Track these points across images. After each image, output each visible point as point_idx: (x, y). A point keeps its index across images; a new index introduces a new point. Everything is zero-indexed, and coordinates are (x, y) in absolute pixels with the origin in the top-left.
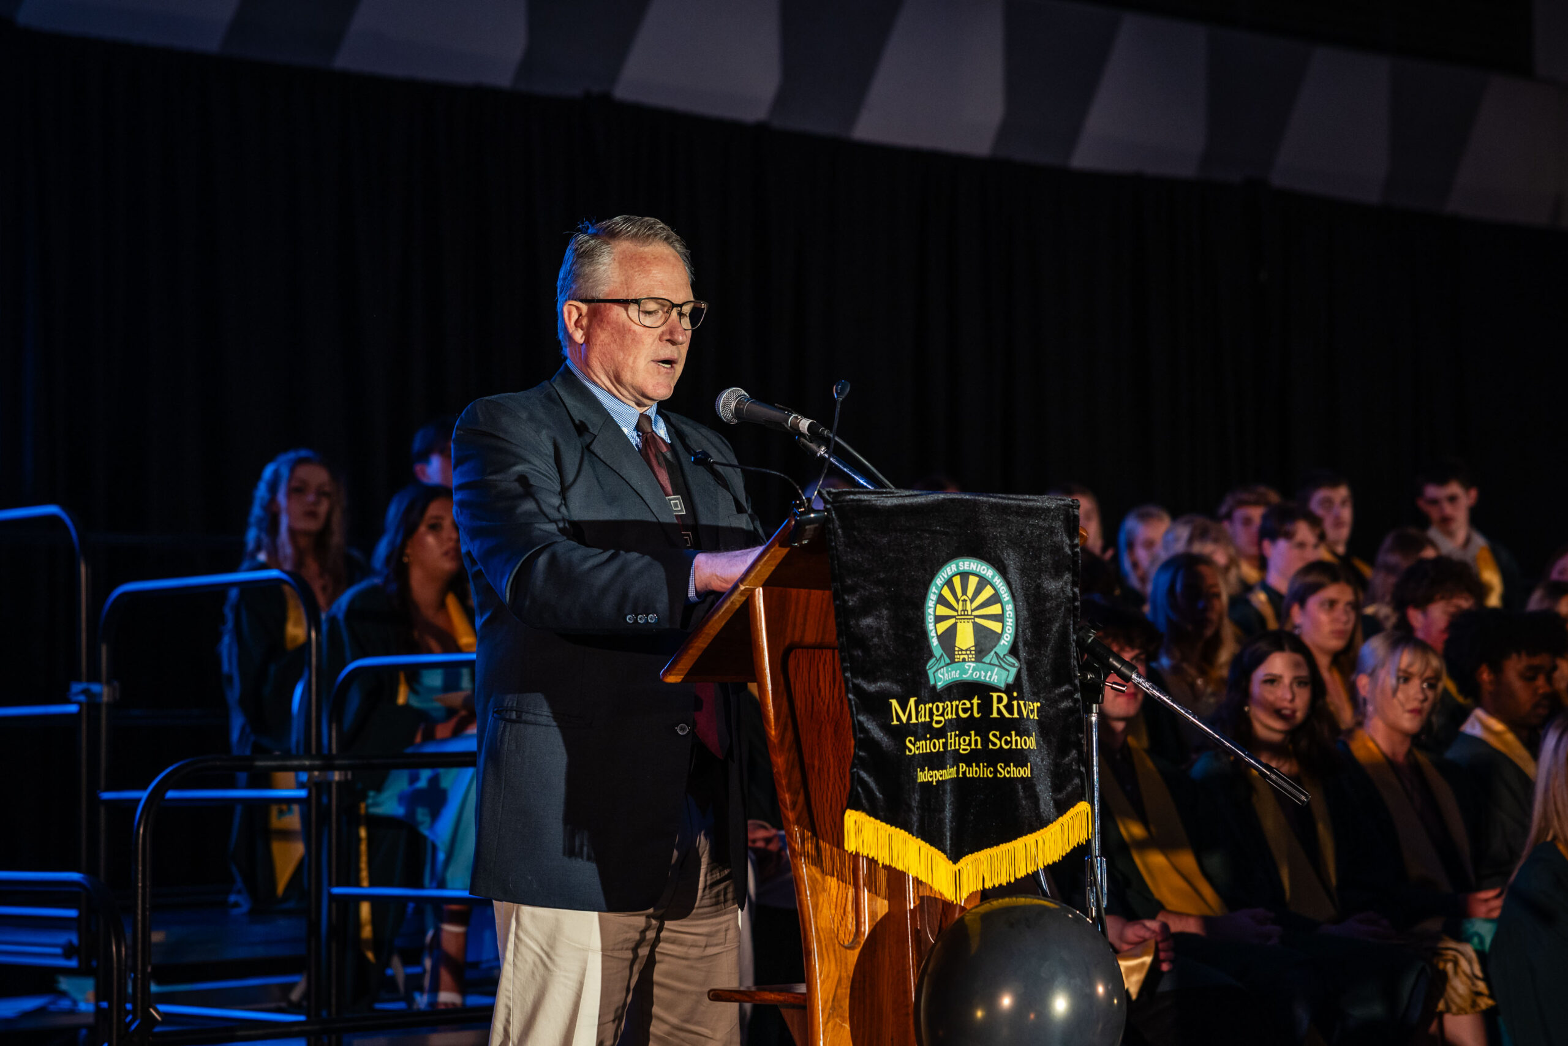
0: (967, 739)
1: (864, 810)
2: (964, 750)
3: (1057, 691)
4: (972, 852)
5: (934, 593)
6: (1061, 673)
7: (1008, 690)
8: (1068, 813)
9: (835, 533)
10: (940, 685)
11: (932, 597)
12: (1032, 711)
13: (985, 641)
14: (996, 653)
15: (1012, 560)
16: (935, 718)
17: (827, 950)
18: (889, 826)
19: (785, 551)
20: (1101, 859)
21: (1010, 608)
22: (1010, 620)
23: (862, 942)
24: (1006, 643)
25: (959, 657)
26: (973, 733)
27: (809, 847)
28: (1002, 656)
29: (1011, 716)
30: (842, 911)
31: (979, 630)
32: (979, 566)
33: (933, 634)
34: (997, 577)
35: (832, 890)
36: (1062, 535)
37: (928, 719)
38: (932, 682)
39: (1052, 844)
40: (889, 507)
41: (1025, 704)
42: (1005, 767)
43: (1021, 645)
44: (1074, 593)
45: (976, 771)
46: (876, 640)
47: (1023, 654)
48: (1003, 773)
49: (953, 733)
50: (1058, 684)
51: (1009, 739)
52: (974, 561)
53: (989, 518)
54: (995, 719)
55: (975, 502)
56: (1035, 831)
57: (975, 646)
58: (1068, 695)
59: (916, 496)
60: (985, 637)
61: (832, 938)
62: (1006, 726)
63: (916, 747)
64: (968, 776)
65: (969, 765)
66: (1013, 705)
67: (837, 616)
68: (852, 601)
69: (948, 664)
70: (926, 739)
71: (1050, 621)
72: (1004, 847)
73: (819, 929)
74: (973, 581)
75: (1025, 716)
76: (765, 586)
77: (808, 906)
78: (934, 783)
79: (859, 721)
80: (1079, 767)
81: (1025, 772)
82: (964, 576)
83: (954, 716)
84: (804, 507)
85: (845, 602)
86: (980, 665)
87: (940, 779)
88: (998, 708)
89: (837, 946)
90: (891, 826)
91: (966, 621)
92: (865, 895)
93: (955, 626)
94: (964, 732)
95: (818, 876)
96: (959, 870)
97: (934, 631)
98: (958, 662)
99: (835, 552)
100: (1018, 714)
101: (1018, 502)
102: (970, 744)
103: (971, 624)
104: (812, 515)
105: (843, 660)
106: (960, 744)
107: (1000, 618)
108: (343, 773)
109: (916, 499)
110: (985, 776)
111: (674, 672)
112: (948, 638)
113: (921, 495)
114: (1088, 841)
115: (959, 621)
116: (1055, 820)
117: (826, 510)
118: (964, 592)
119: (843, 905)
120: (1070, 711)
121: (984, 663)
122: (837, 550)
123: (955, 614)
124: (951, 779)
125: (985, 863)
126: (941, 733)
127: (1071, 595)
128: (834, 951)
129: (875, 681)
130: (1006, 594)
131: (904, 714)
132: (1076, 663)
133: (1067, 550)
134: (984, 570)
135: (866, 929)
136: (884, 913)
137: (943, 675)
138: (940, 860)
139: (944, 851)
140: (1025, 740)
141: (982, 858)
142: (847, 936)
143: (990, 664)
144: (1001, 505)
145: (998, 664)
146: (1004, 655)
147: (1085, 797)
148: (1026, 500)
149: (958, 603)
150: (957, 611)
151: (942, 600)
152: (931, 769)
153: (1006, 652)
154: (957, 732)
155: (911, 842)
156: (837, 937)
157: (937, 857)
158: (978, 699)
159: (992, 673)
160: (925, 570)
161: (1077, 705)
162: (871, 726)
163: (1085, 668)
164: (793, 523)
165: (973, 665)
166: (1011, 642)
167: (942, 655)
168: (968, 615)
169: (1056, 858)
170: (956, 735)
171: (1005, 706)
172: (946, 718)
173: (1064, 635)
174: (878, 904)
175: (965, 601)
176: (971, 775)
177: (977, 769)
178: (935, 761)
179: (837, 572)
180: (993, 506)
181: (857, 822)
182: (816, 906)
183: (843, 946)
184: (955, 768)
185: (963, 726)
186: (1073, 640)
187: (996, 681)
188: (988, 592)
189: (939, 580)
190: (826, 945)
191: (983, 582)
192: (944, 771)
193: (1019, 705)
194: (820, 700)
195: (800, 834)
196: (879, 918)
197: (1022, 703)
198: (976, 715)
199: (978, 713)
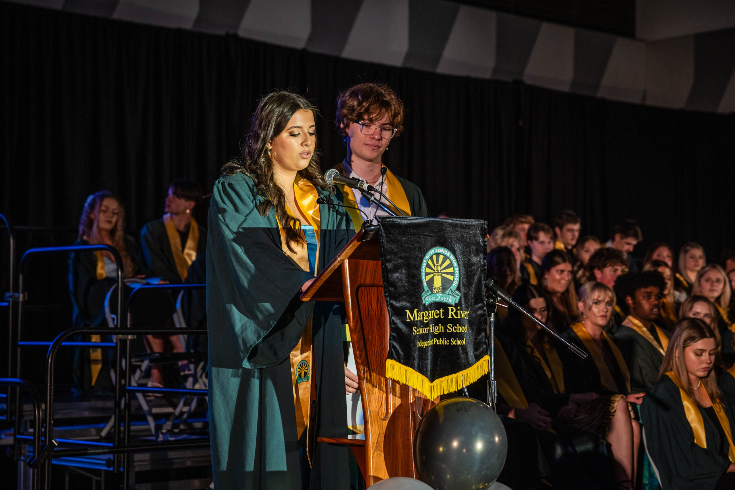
0: (438, 327)
1: (395, 359)
2: (436, 332)
3: (476, 307)
4: (439, 378)
5: (425, 263)
6: (478, 298)
7: (456, 306)
8: (480, 360)
9: (382, 236)
10: (427, 304)
11: (424, 265)
12: (466, 315)
13: (446, 284)
14: (451, 289)
15: (458, 248)
16: (425, 318)
17: (374, 421)
18: (405, 366)
19: (359, 243)
20: (494, 382)
21: (457, 269)
22: (457, 275)
23: (389, 417)
24: (455, 285)
25: (435, 291)
26: (440, 325)
27: (367, 375)
28: (453, 291)
29: (457, 318)
30: (381, 403)
31: (444, 279)
32: (444, 250)
33: (424, 281)
34: (451, 256)
35: (376, 394)
36: (479, 237)
37: (422, 319)
38: (424, 302)
39: (473, 374)
40: (406, 224)
41: (463, 312)
42: (454, 340)
43: (461, 286)
44: (484, 263)
45: (441, 342)
46: (400, 283)
47: (462, 289)
48: (453, 343)
49: (432, 325)
50: (476, 303)
51: (456, 328)
52: (442, 248)
53: (448, 229)
54: (450, 319)
55: (442, 222)
56: (467, 369)
57: (442, 286)
58: (481, 308)
59: (417, 219)
60: (446, 282)
61: (376, 416)
62: (455, 322)
63: (418, 331)
64: (438, 344)
65: (438, 339)
66: (458, 313)
67: (383, 273)
68: (389, 266)
69: (430, 294)
70: (421, 328)
71: (474, 275)
72: (453, 376)
73: (371, 411)
74: (441, 257)
75: (463, 318)
76: (349, 259)
77: (366, 401)
78: (424, 347)
79: (392, 320)
80: (485, 340)
81: (463, 342)
82: (438, 255)
83: (432, 317)
84: (369, 223)
85: (386, 266)
86: (444, 295)
87: (427, 345)
88: (451, 314)
89: (378, 419)
90: (406, 366)
91: (438, 275)
92: (391, 396)
93: (433, 277)
94: (436, 324)
95: (371, 388)
96: (433, 386)
97: (425, 279)
98: (435, 293)
99: (382, 244)
100: (460, 317)
101: (460, 222)
102: (439, 330)
103: (440, 276)
104: (372, 228)
105: (385, 292)
106: (434, 330)
107: (452, 274)
108: (133, 336)
109: (417, 221)
110: (445, 344)
111: (306, 296)
112: (431, 282)
113: (419, 219)
114: (489, 373)
115: (435, 275)
116: (475, 364)
117: (378, 225)
118: (437, 262)
119: (381, 401)
120: (482, 315)
121: (446, 294)
122: (383, 243)
123: (433, 272)
124: (431, 345)
125: (445, 383)
126: (427, 325)
127: (483, 263)
128: (377, 421)
129: (399, 301)
130: (456, 263)
131: (412, 316)
132: (484, 294)
133: (482, 244)
134: (446, 252)
135: (391, 411)
136: (399, 404)
137: (428, 299)
138: (426, 381)
139: (427, 377)
140: (463, 328)
141: (443, 380)
142: (383, 415)
143: (448, 294)
144: (454, 223)
145: (451, 294)
146: (454, 290)
147: (487, 353)
148: (464, 221)
149: (435, 267)
150: (434, 271)
151: (428, 266)
152: (423, 341)
153: (455, 289)
154: (433, 325)
155: (414, 373)
156: (378, 414)
157: (425, 380)
158: (443, 310)
159: (449, 298)
160: (421, 252)
161: (485, 313)
162: (398, 322)
163: (489, 297)
164: (364, 231)
165: (440, 294)
166: (457, 284)
167: (428, 290)
168: (439, 272)
169: (475, 381)
170: (433, 326)
171: (454, 313)
172: (429, 318)
173: (480, 281)
174: (396, 400)
175: (437, 266)
176: (439, 344)
177: (442, 341)
178: (424, 337)
179: (383, 253)
180: (450, 224)
181: (392, 364)
182: (369, 401)
183: (381, 419)
184: (432, 340)
185: (436, 322)
186: (484, 284)
187: (450, 302)
188: (447, 262)
189: (427, 257)
190: (374, 419)
191: (446, 258)
192: (428, 342)
193: (460, 313)
194: (372, 309)
195: (363, 369)
196: (397, 407)
197: (462, 311)
198: (442, 317)
199: (443, 316)
